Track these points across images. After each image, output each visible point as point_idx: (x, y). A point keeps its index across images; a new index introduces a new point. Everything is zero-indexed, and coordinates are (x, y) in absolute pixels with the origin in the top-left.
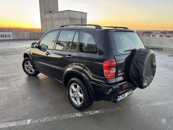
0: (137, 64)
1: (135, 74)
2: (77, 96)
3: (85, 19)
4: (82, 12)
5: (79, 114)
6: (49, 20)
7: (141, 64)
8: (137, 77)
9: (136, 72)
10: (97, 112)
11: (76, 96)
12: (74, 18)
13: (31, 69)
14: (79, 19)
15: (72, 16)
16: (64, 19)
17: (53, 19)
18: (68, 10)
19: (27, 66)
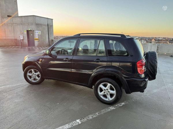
0: (152, 62)
1: (151, 69)
2: (108, 93)
3: (51, 25)
4: (48, 18)
5: (112, 108)
6: (9, 25)
7: (155, 62)
8: (152, 71)
9: (152, 68)
10: (123, 104)
11: (106, 93)
12: (40, 24)
13: (35, 77)
14: (45, 25)
15: (38, 21)
16: (28, 25)
17: (14, 25)
18: (34, 16)
19: (30, 74)
